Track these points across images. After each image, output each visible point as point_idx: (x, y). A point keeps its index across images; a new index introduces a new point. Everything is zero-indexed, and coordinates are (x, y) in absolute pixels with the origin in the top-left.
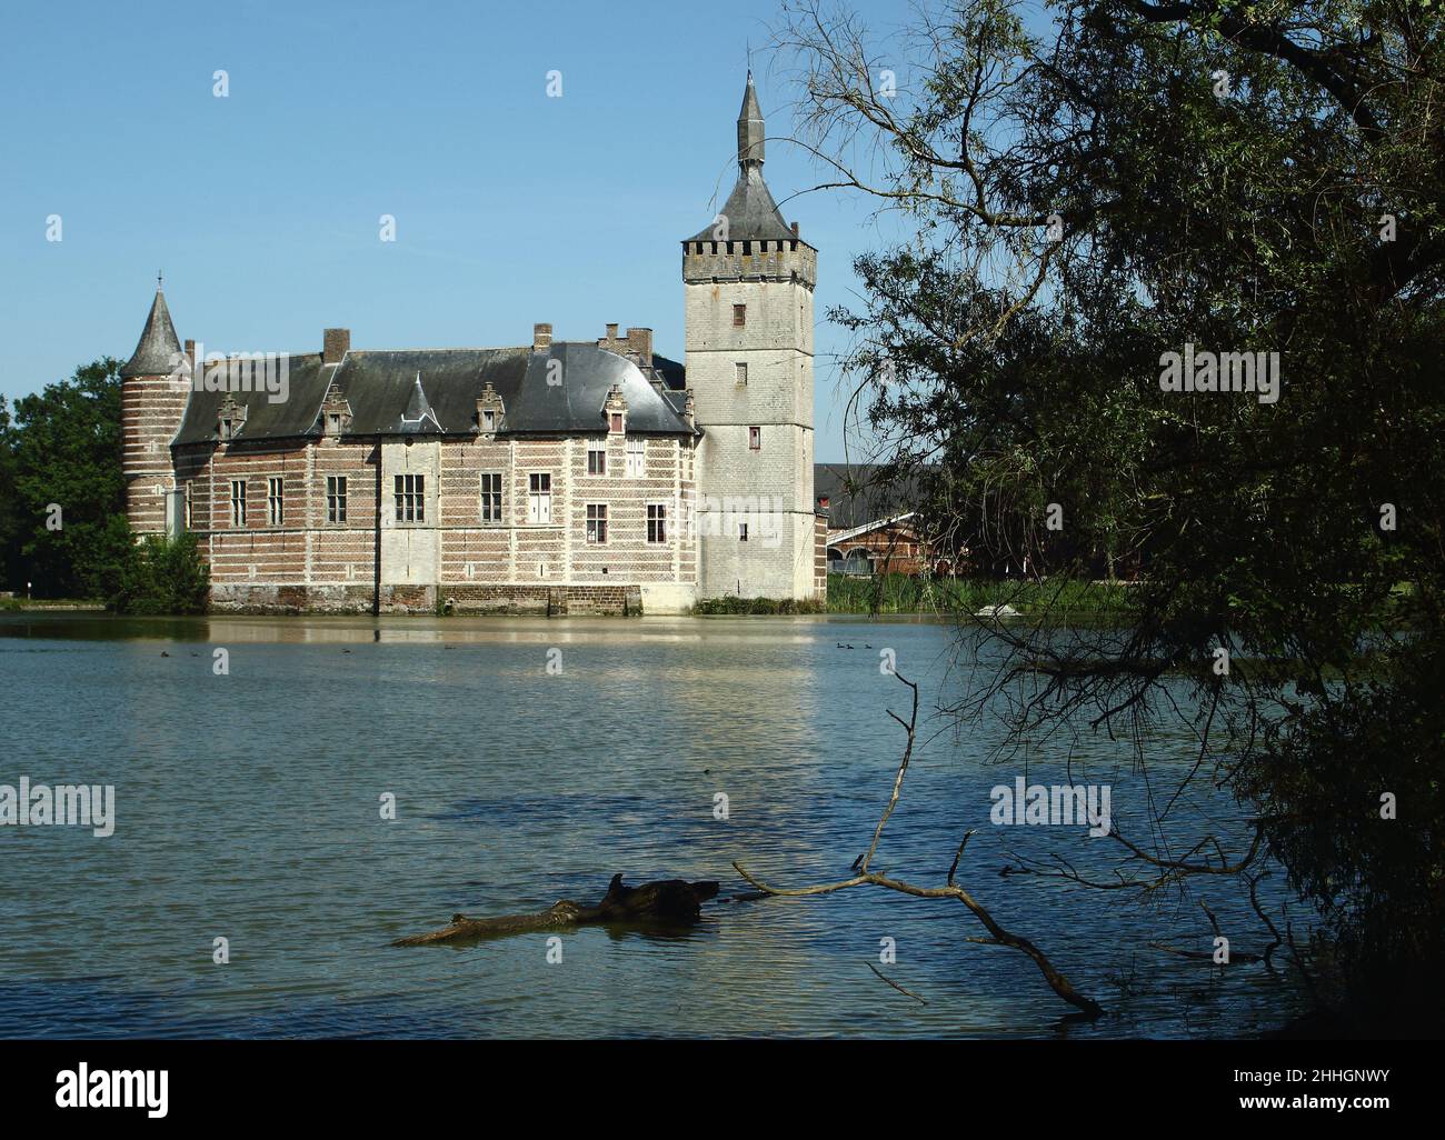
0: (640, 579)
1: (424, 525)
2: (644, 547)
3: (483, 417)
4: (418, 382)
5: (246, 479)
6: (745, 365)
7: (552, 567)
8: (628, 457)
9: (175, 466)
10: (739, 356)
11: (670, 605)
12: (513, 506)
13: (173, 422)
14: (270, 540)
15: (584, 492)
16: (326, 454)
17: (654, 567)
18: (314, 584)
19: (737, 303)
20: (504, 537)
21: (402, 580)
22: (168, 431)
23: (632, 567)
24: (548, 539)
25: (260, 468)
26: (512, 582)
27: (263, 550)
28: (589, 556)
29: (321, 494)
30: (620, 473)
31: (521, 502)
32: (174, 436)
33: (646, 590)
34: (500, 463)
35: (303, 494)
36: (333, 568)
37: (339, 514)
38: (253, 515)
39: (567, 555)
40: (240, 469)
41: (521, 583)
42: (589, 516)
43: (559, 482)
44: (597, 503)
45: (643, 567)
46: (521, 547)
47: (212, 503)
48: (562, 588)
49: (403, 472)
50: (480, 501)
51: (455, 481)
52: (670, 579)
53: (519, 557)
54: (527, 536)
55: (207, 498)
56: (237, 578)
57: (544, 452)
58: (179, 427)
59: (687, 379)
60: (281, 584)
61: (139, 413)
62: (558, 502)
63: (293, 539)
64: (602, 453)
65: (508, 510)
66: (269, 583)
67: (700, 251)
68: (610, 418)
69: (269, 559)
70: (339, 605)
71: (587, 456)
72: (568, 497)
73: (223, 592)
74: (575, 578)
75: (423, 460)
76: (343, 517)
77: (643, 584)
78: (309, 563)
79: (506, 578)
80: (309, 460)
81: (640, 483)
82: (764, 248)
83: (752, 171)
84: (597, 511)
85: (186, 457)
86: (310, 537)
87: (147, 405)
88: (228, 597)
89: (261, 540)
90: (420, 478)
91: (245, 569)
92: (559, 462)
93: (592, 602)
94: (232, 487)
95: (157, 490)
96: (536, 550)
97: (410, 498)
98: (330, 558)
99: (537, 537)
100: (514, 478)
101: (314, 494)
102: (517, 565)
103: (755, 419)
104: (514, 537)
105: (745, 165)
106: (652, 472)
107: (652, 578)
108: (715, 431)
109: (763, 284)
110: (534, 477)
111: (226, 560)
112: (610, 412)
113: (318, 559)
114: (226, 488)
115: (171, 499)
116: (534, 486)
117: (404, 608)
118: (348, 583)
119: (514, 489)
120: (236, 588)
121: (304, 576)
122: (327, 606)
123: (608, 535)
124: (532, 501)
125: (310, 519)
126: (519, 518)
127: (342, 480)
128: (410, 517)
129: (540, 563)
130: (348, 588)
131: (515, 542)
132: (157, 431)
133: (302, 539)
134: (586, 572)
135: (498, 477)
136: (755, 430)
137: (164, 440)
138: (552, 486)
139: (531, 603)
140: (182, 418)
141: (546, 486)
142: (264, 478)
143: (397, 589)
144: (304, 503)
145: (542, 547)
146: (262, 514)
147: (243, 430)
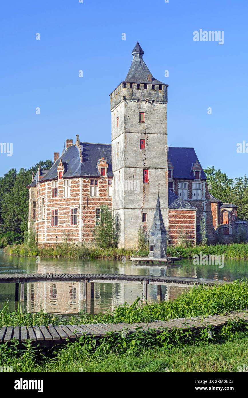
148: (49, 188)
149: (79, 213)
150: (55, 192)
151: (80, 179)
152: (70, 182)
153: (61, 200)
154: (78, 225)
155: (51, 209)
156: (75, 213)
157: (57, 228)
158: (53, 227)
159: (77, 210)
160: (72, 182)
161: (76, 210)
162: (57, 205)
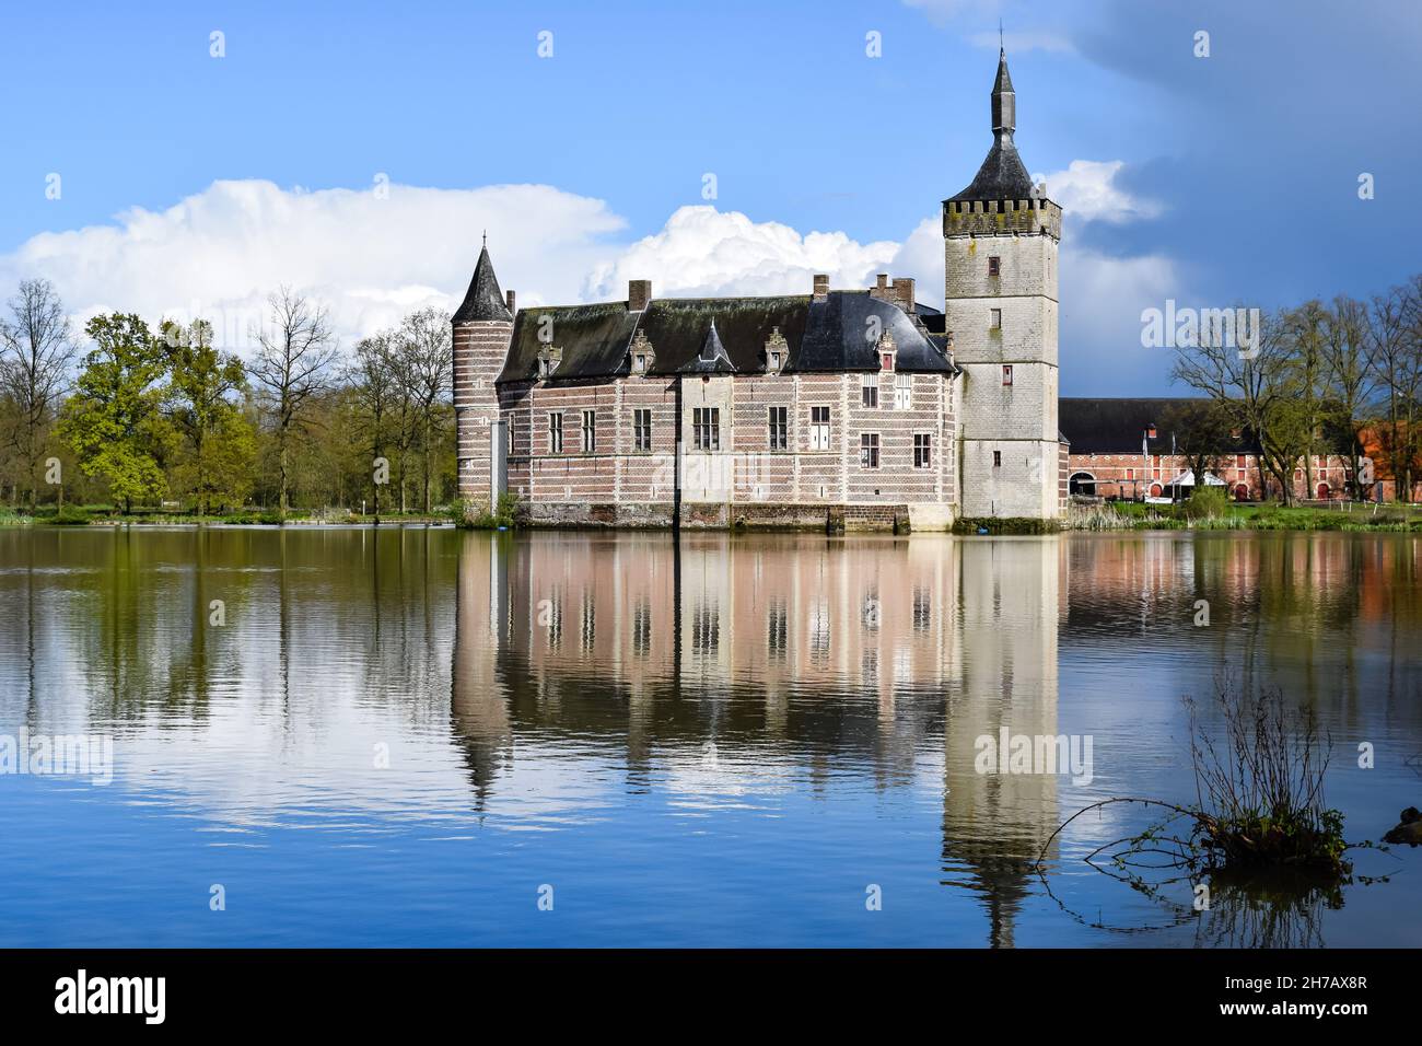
0: (907, 500)
2: (911, 471)
3: (770, 357)
4: (713, 326)
5: (562, 412)
6: (999, 310)
7: (831, 489)
8: (898, 392)
9: (499, 400)
10: (995, 303)
11: (934, 522)
12: (797, 435)
13: (497, 362)
14: (584, 464)
15: (859, 423)
16: (633, 390)
17: (920, 489)
18: (624, 502)
19: (991, 255)
20: (788, 462)
21: (700, 499)
22: (493, 370)
23: (901, 489)
24: (827, 465)
25: (575, 402)
26: (796, 501)
27: (577, 473)
28: (863, 479)
29: (628, 424)
30: (891, 406)
31: (804, 432)
32: (498, 374)
33: (913, 510)
34: (785, 398)
35: (613, 424)
36: (639, 489)
37: (645, 444)
38: (568, 443)
39: (844, 478)
40: (557, 403)
41: (804, 503)
42: (864, 443)
43: (838, 414)
44: (870, 433)
45: (911, 489)
46: (804, 471)
47: (533, 432)
48: (841, 507)
49: (701, 405)
50: (768, 430)
51: (744, 413)
52: (933, 499)
53: (802, 480)
54: (808, 461)
55: (528, 428)
57: (824, 388)
58: (502, 366)
59: (947, 323)
60: (592, 502)
61: (469, 354)
62: (837, 432)
63: (603, 464)
64: (874, 389)
65: (792, 439)
67: (959, 210)
68: (882, 358)
69: (582, 482)
70: (644, 521)
71: (861, 391)
72: (846, 428)
74: (851, 499)
75: (718, 395)
76: (648, 444)
77: (910, 505)
78: (618, 485)
79: (791, 498)
80: (619, 395)
81: (908, 415)
82: (1017, 207)
83: (1005, 138)
84: (870, 440)
85: (508, 393)
86: (619, 462)
87: (475, 347)
89: (576, 464)
90: (716, 411)
91: (561, 490)
92: (837, 397)
93: (865, 520)
94: (549, 418)
95: (483, 421)
96: (817, 474)
97: (707, 428)
98: (636, 480)
99: (818, 462)
100: (798, 411)
101: (622, 424)
102: (800, 487)
103: (1009, 356)
104: (798, 463)
105: (998, 134)
106: (918, 405)
107: (918, 498)
108: (972, 368)
109: (1014, 237)
110: (815, 410)
111: (544, 482)
112: (881, 352)
113: (626, 481)
114: (545, 419)
115: (496, 428)
116: (816, 418)
117: (701, 524)
118: (652, 502)
119: (797, 420)
121: (613, 496)
122: (634, 521)
123: (880, 461)
124: (814, 430)
125: (619, 446)
126: (802, 445)
127: (647, 413)
128: (707, 444)
129: (820, 485)
131: (798, 467)
132: (483, 370)
133: (612, 463)
134: (861, 493)
135: (783, 410)
136: (1008, 369)
137: (488, 377)
138: (831, 417)
139: (812, 520)
140: (505, 359)
141: (826, 418)
143: (695, 506)
144: (613, 433)
145: (822, 471)
146: (577, 442)
147: (558, 369)
148: (854, 387)
149: (935, 444)
150: (870, 396)
151: (940, 376)
152: (913, 379)
153: (889, 416)
154: (935, 468)
155: (861, 433)
156: (926, 443)
157: (879, 472)
158: (866, 472)
159: (932, 439)
160: (918, 380)
161: (927, 437)
162: (876, 424)
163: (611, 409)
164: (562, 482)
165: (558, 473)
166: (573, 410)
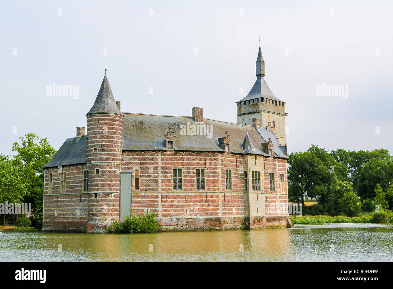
1: (261, 192)
5: (182, 169)
25: (191, 164)
35: (217, 177)
40: (178, 164)
56: (177, 215)
60: (205, 217)
63: (211, 197)
66: (198, 217)
73: (169, 221)
78: (221, 207)
80: (220, 162)
88: (172, 224)
91: (183, 210)
111: (169, 206)
120: (177, 219)
125: (221, 188)
130: (234, 218)
133: (217, 196)
142: (193, 169)
144: (218, 181)
163: (216, 169)
164: (183, 206)
165: (179, 202)
166: (190, 168)
